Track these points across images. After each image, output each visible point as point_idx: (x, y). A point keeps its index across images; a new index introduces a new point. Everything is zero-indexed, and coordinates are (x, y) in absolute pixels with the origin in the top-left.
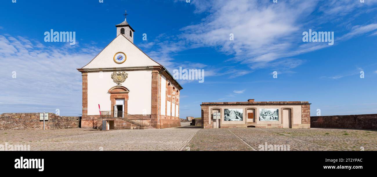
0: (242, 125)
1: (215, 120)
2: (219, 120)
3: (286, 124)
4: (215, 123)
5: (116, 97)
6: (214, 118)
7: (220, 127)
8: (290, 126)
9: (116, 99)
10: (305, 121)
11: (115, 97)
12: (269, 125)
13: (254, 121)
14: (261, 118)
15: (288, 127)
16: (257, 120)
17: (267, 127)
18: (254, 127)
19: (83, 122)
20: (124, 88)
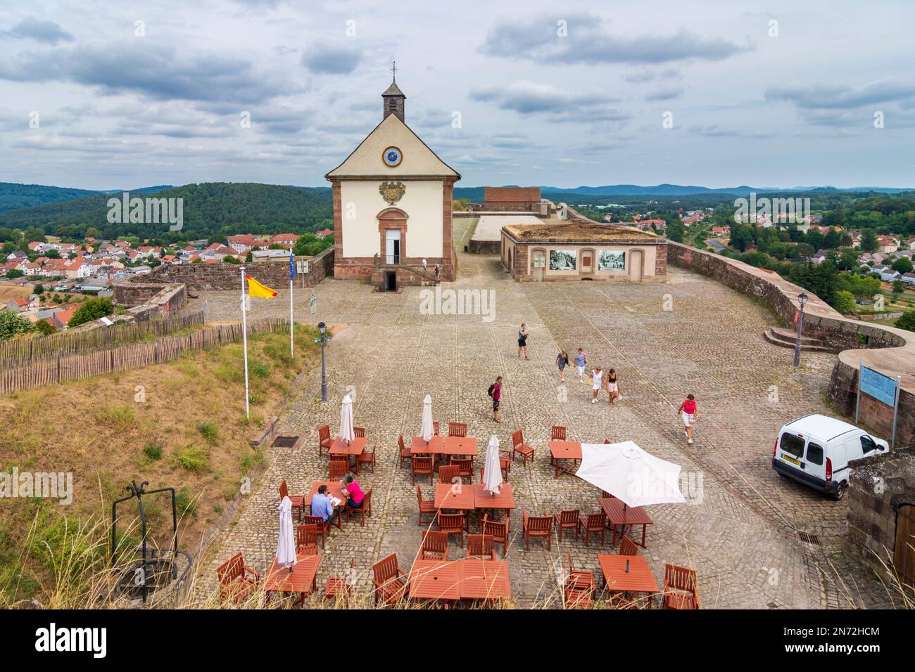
0: (574, 276)
1: (536, 269)
2: (543, 269)
3: (634, 277)
5: (389, 227)
6: (536, 265)
7: (543, 280)
8: (640, 281)
9: (388, 230)
10: (660, 271)
11: (386, 226)
12: (612, 277)
13: (592, 271)
14: (602, 265)
15: (637, 281)
16: (596, 269)
17: (608, 280)
18: (593, 280)
19: (336, 270)
20: (400, 213)
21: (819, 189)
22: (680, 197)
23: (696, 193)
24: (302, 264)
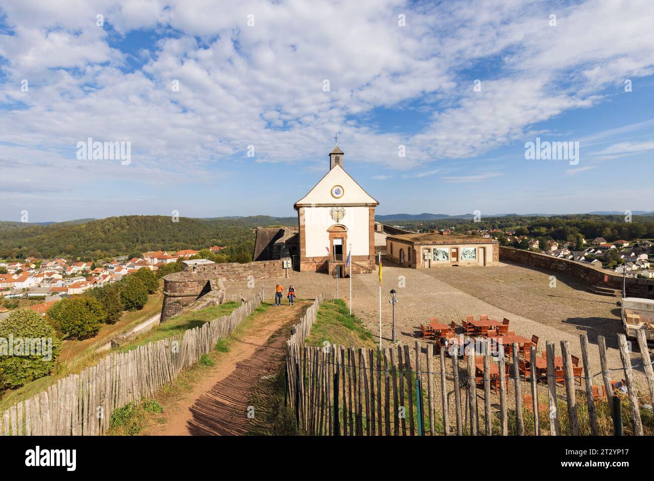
0: (448, 264)
1: (426, 260)
2: (429, 260)
3: (481, 263)
4: (425, 262)
5: (335, 237)
6: (426, 258)
7: (430, 267)
8: (485, 265)
9: (335, 238)
10: (495, 259)
11: (333, 236)
12: (469, 264)
13: (457, 260)
14: (463, 257)
15: (483, 265)
16: (460, 259)
17: (467, 266)
18: (457, 266)
19: (302, 266)
20: (343, 227)
21: (509, 215)
22: (435, 221)
23: (443, 218)
24: (287, 262)
